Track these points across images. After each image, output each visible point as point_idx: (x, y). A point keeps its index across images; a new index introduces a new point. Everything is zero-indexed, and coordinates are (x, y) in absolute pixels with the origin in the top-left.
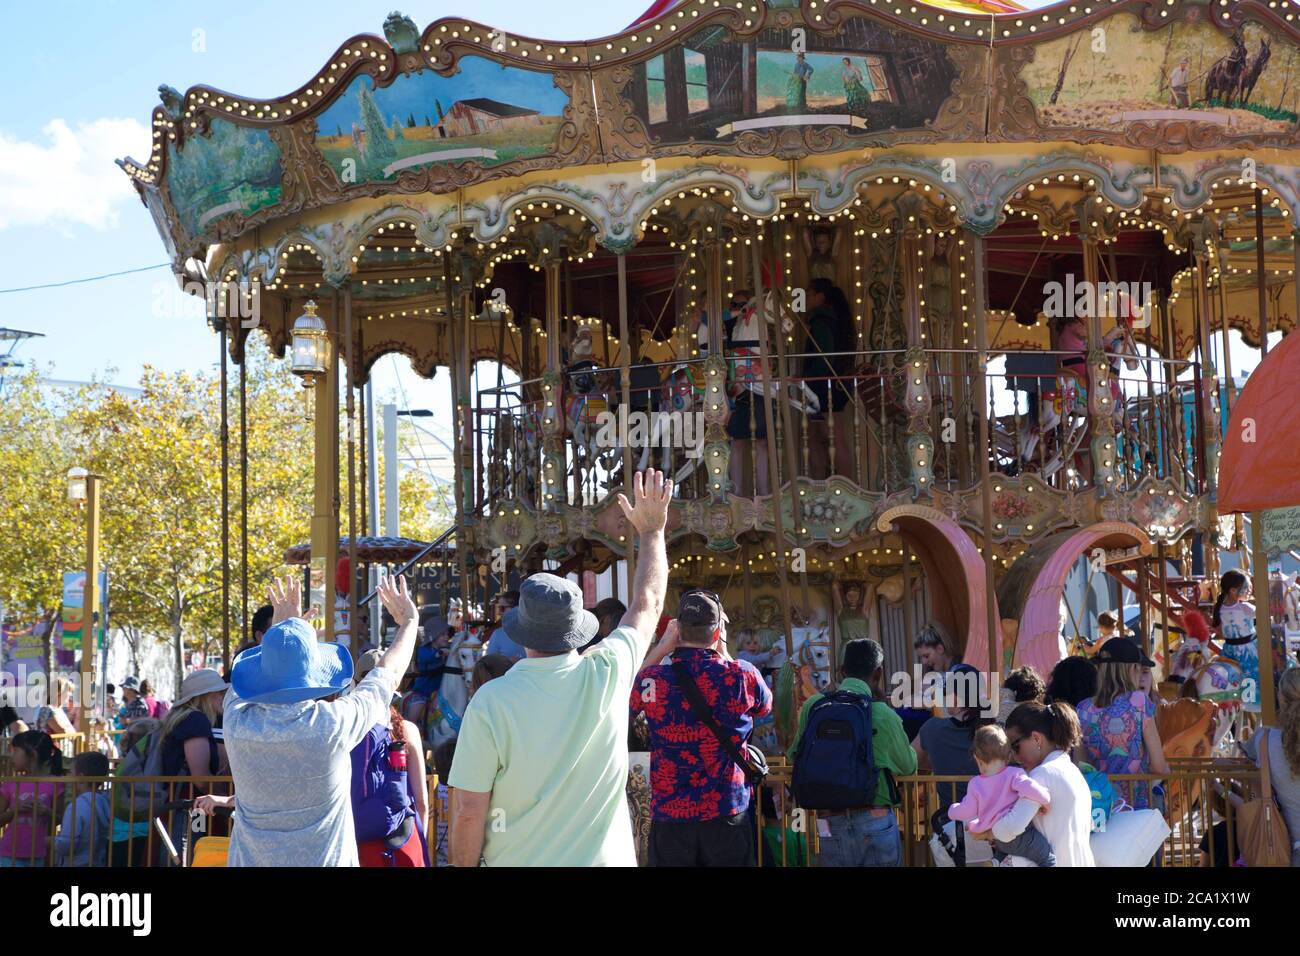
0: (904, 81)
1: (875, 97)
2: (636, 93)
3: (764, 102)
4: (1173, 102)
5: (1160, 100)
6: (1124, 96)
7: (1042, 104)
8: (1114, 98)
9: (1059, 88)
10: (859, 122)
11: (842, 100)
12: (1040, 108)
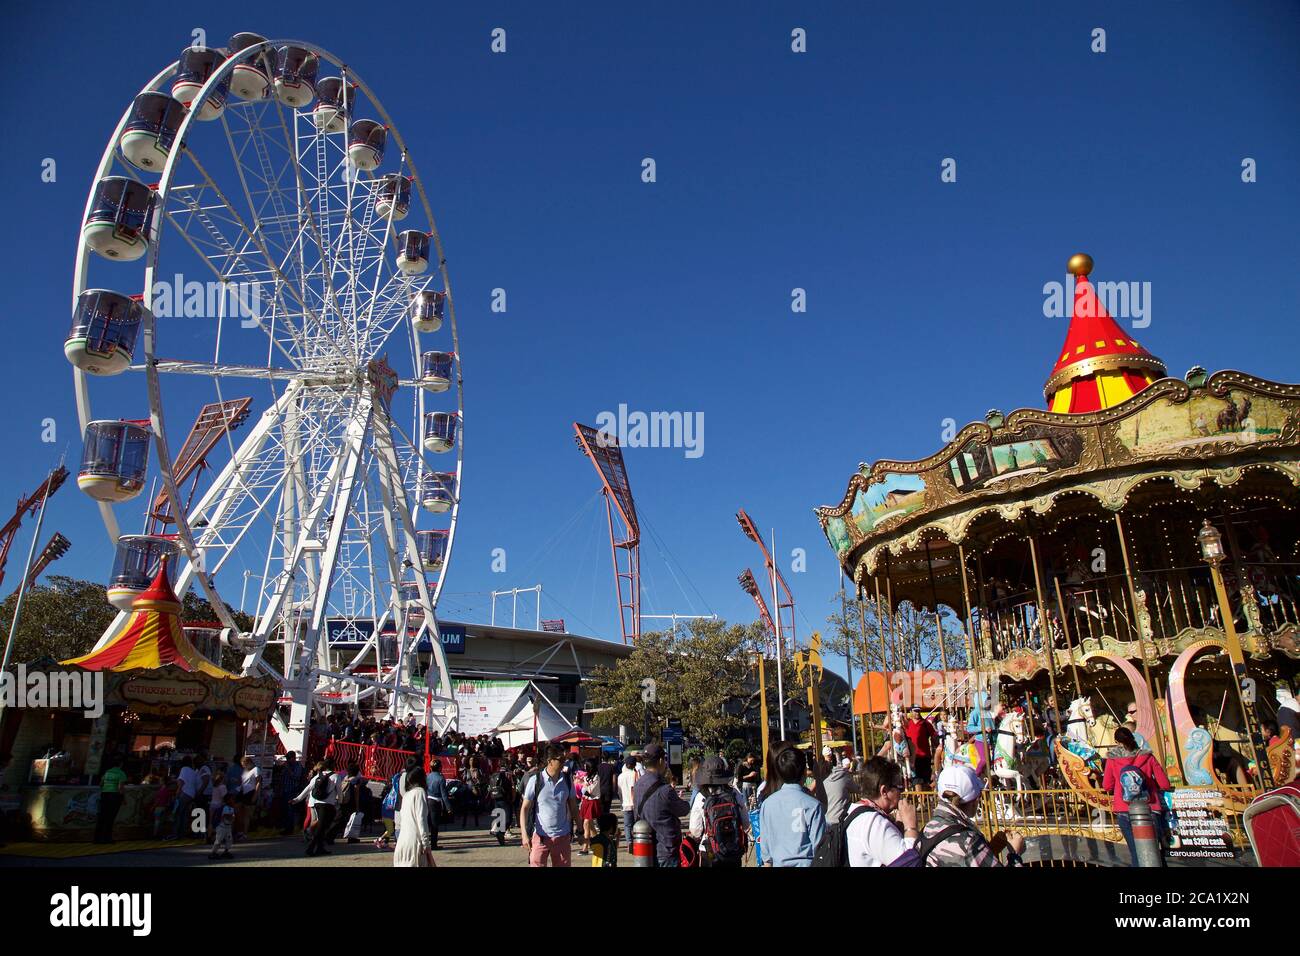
0: (1060, 449)
1: (1048, 458)
2: (950, 476)
3: (1000, 469)
4: (1201, 434)
5: (1193, 434)
6: (1174, 436)
7: (1131, 447)
8: (1168, 438)
9: (1137, 438)
10: (1044, 470)
11: (1033, 461)
12: (1130, 449)
